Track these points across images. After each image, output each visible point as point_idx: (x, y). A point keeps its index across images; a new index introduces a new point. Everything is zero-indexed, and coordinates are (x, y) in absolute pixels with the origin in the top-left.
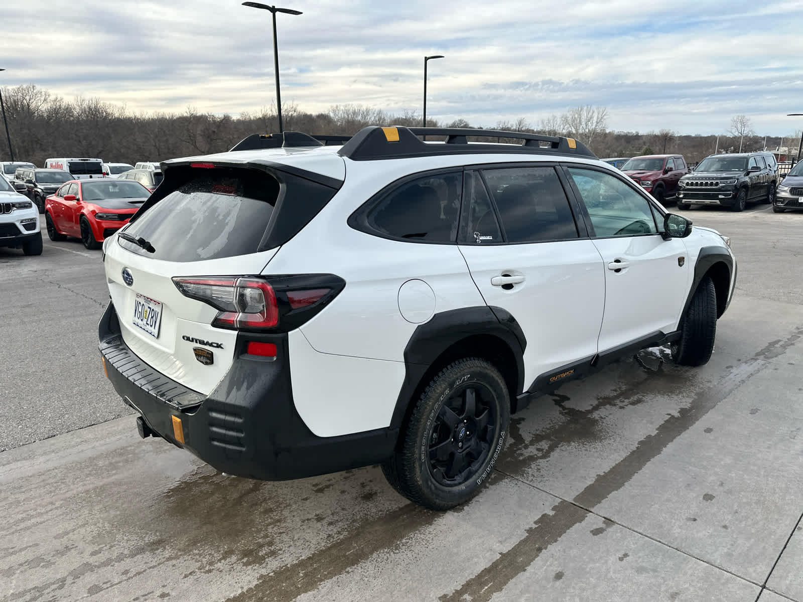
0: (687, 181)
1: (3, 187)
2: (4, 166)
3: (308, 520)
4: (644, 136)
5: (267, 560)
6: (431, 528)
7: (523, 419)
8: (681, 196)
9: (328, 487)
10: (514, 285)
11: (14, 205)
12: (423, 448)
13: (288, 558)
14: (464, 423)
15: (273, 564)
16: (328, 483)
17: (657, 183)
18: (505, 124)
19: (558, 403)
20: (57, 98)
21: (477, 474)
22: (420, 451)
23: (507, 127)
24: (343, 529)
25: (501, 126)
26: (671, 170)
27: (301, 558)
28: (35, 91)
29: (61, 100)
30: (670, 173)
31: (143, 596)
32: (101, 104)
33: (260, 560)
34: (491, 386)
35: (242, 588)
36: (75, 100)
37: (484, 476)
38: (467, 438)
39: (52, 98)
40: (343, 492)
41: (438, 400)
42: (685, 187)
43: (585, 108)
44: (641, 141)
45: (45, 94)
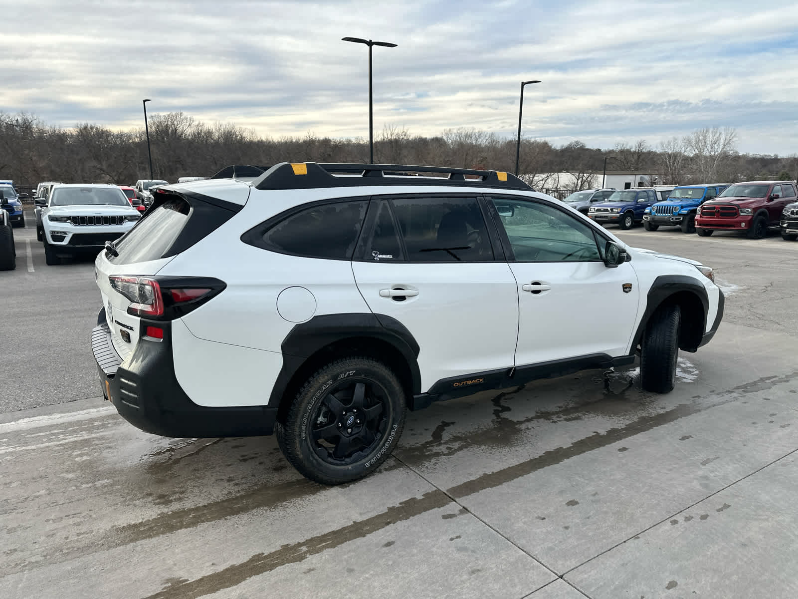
0: (793, 210)
1: (122, 202)
2: (144, 183)
3: (222, 480)
4: (783, 159)
5: (172, 503)
6: (312, 498)
7: (453, 423)
8: (785, 225)
9: (253, 458)
10: (406, 297)
11: (126, 218)
12: (303, 428)
13: (188, 504)
14: (354, 413)
15: (176, 506)
16: (254, 456)
17: (759, 211)
18: (623, 145)
19: (496, 413)
20: (199, 124)
21: (367, 459)
22: (301, 429)
23: (625, 149)
24: (243, 490)
25: (619, 148)
26: (777, 197)
27: (198, 505)
28: (182, 118)
29: (203, 125)
30: (776, 201)
31: (73, 514)
32: (237, 128)
33: (167, 502)
34: (382, 383)
35: (143, 519)
36: (214, 125)
37: (374, 460)
38: (354, 425)
39: (196, 123)
40: (261, 463)
41: (319, 389)
42: (789, 215)
43: (711, 130)
44: (779, 165)
45: (190, 120)
